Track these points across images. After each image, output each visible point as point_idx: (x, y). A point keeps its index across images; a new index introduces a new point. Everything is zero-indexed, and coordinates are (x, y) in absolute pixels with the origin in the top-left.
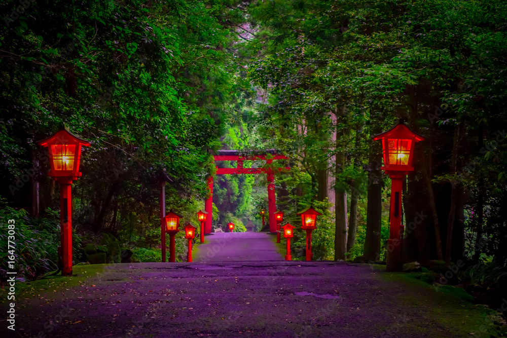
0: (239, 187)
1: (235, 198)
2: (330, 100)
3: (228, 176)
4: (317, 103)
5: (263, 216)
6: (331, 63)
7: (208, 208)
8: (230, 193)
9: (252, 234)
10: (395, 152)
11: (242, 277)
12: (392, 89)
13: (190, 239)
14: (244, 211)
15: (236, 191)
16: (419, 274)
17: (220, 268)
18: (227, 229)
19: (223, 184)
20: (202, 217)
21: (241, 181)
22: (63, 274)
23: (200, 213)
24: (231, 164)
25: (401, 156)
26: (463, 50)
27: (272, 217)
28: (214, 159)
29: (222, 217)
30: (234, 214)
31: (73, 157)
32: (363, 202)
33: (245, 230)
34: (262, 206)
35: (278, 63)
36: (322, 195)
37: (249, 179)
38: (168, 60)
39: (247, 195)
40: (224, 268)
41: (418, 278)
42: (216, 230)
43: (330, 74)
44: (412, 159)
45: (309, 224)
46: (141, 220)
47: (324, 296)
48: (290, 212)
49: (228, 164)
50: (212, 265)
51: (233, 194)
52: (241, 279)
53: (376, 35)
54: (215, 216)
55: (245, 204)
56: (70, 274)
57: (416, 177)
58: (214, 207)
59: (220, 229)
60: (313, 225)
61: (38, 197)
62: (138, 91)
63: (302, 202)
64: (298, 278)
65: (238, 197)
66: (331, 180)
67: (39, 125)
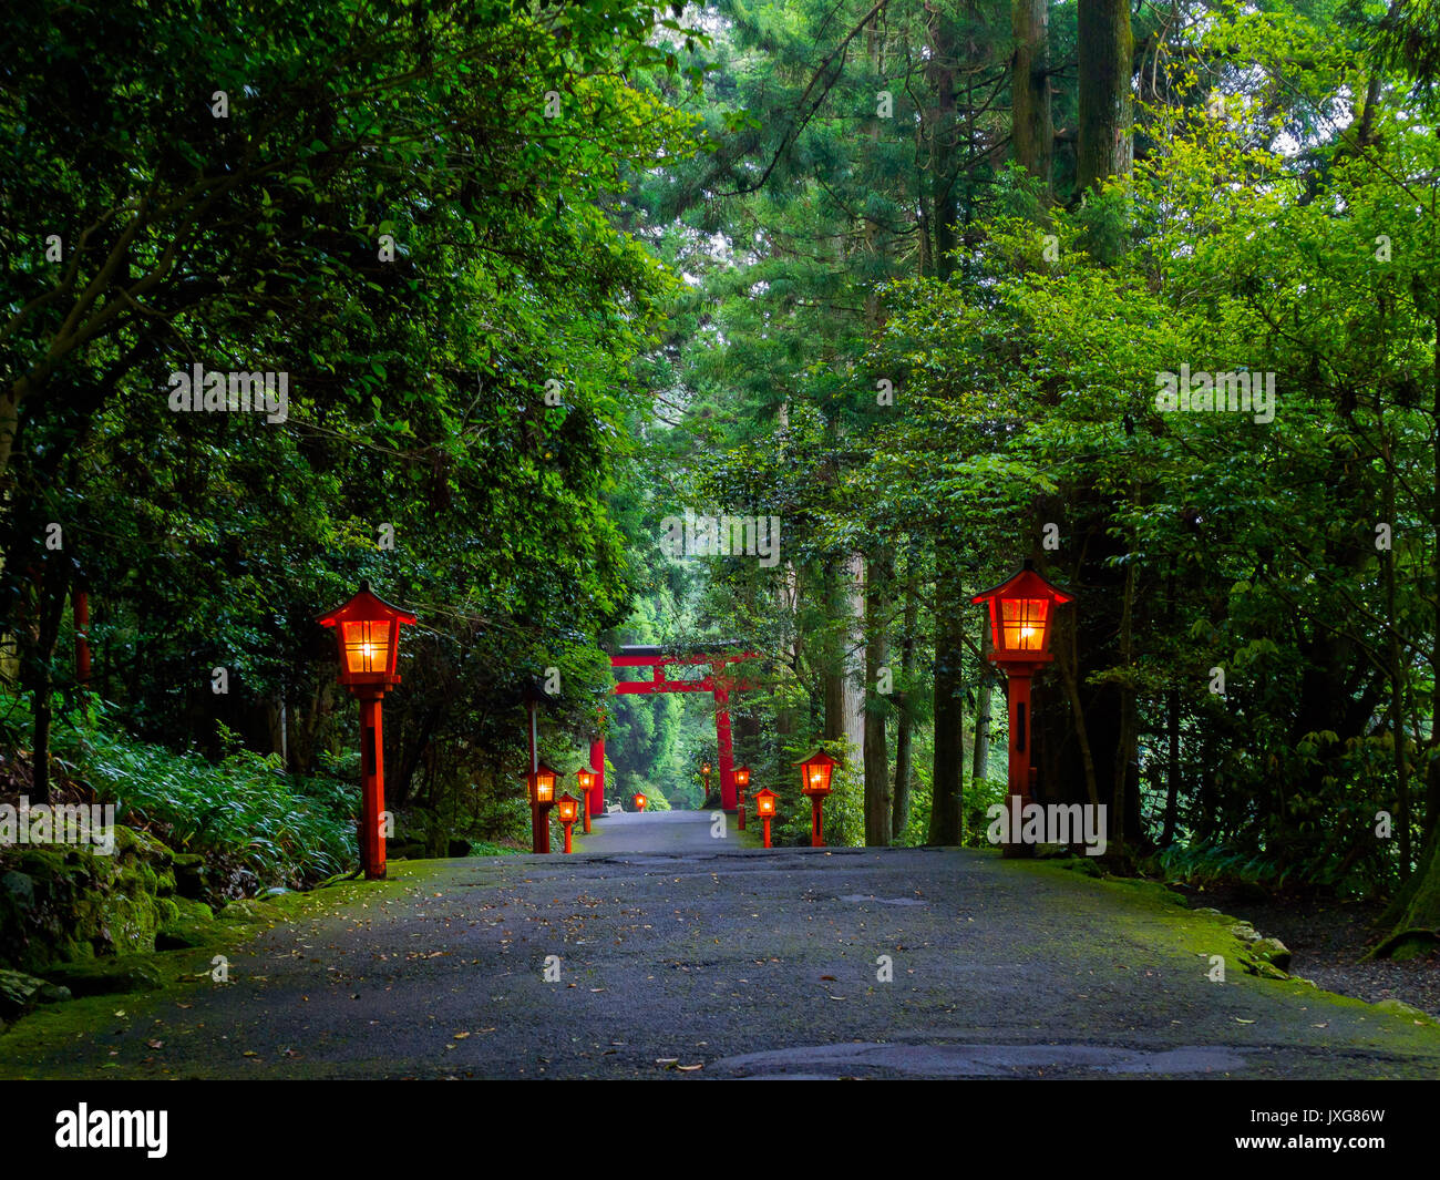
0: (656, 721)
1: (648, 743)
2: (878, 528)
3: (633, 699)
4: (854, 533)
5: (707, 777)
6: (878, 456)
7: (596, 761)
8: (639, 733)
9: (682, 814)
10: (1018, 624)
11: (724, 873)
12: (1006, 505)
13: (567, 823)
14: (665, 770)
15: (650, 728)
16: (1068, 862)
17: (673, 861)
18: (631, 806)
19: (624, 715)
20: (586, 781)
21: (660, 708)
22: (369, 877)
23: (583, 772)
24: (639, 674)
25: (1028, 633)
26: (1151, 423)
27: (727, 777)
28: (610, 661)
29: (622, 783)
30: (646, 776)
31: (386, 646)
32: (924, 740)
33: (669, 807)
34: (705, 758)
35: (759, 462)
36: (834, 729)
37: (675, 703)
38: (605, 446)
39: (672, 737)
40: (680, 861)
41: (1070, 868)
42: (610, 809)
43: (877, 477)
44: (1050, 639)
45: (818, 784)
46: (477, 783)
47: (897, 901)
48: (764, 767)
49: (633, 673)
50: (655, 855)
51: (643, 735)
52: (722, 877)
53: (968, 399)
54: (608, 781)
55: (668, 755)
56: (382, 876)
57: (1045, 678)
58: (607, 763)
59: (618, 807)
60: (824, 786)
61: (284, 735)
62: (540, 508)
63: (793, 746)
64: (834, 873)
65: (653, 740)
66: (854, 698)
67: (297, 588)
